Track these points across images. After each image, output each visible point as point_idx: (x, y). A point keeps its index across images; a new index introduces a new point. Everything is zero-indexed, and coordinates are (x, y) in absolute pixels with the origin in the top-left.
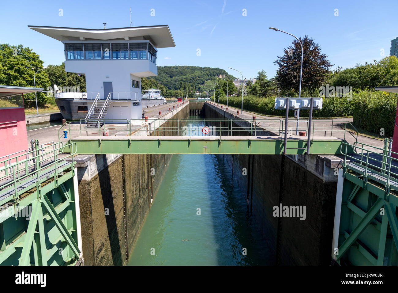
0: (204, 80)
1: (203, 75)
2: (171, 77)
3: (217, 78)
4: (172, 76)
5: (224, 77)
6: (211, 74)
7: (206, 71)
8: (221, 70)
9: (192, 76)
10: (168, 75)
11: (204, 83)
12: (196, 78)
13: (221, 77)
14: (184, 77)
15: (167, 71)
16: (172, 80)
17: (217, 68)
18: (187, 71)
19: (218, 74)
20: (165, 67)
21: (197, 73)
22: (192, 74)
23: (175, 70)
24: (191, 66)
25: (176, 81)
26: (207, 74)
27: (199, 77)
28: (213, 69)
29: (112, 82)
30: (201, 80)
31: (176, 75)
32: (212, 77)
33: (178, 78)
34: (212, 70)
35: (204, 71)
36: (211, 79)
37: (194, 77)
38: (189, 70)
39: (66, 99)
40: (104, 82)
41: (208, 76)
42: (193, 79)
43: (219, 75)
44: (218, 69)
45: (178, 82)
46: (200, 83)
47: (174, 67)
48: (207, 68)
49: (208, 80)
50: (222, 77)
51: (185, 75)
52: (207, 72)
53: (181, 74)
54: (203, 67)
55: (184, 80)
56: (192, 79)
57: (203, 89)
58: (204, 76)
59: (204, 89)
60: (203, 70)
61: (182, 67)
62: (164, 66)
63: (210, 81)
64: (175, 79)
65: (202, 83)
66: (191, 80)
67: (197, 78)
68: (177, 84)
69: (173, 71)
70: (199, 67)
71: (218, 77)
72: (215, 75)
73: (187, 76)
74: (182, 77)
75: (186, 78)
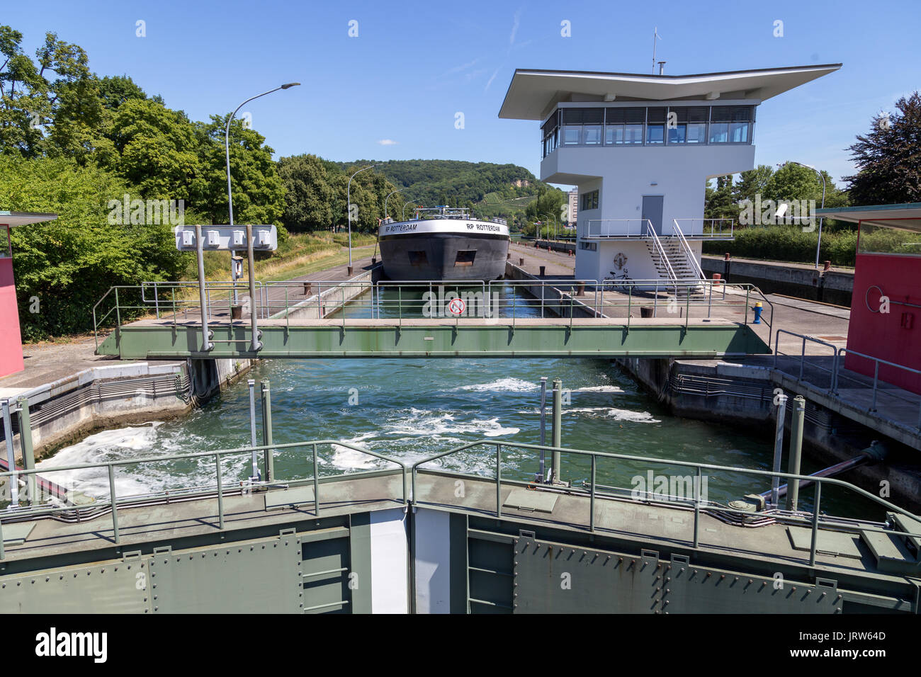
0: (481, 191)
1: (480, 179)
2: (406, 185)
3: (512, 188)
4: (408, 182)
5: (527, 184)
6: (497, 179)
7: (485, 170)
8: (519, 168)
9: (455, 184)
10: (399, 180)
11: (481, 197)
12: (463, 186)
13: (519, 184)
14: (437, 184)
15: (397, 171)
16: (409, 192)
17: (509, 165)
18: (440, 172)
19: (513, 179)
20: (390, 162)
21: (465, 177)
22: (455, 179)
23: (413, 169)
24: (449, 161)
25: (417, 195)
26: (488, 178)
27: (470, 185)
28: (500, 167)
29: (663, 197)
30: (475, 191)
31: (418, 181)
32: (499, 186)
33: (423, 186)
34: (499, 169)
35: (480, 172)
36: (498, 189)
37: (459, 185)
38: (445, 169)
39: (437, 236)
40: (644, 197)
41: (491, 182)
42: (457, 190)
43: (516, 180)
44: (513, 166)
45: (424, 196)
46: (472, 199)
47: (411, 163)
48: (485, 164)
49: (492, 191)
50: (523, 184)
51: (439, 179)
52: (489, 174)
53: (428, 179)
54: (476, 162)
55: (437, 191)
56: (454, 189)
57: (482, 213)
58: (482, 182)
59: (482, 211)
60: (477, 169)
61: (429, 163)
62: (388, 161)
63: (494, 193)
64: (416, 190)
65: (477, 198)
66: (452, 191)
67: (466, 186)
68: (421, 200)
69: (410, 172)
70: (467, 163)
71: (512, 184)
72: (505, 181)
73: (442, 184)
74: (431, 184)
75: (441, 188)
